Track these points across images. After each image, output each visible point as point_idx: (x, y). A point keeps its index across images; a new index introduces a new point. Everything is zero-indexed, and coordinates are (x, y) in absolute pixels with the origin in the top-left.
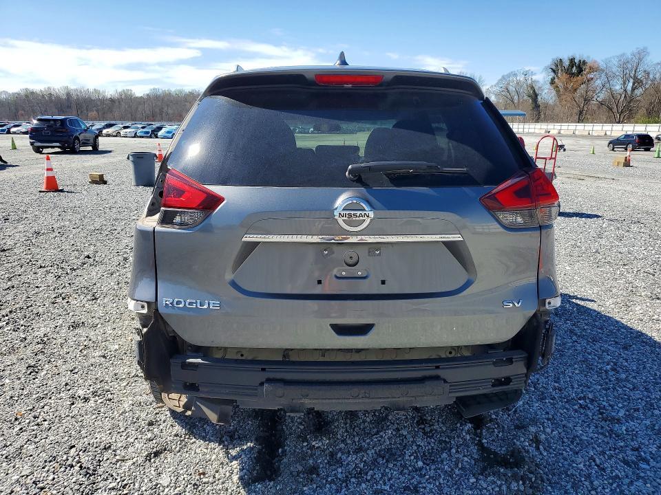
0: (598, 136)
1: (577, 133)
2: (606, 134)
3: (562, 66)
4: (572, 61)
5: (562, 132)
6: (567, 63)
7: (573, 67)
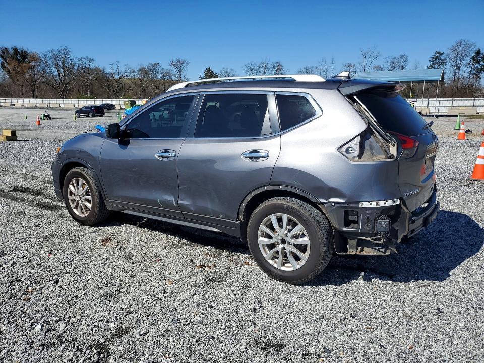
0: (55, 108)
1: (37, 105)
2: (60, 107)
3: (8, 53)
4: (15, 50)
5: (25, 105)
6: (12, 52)
7: (17, 55)
